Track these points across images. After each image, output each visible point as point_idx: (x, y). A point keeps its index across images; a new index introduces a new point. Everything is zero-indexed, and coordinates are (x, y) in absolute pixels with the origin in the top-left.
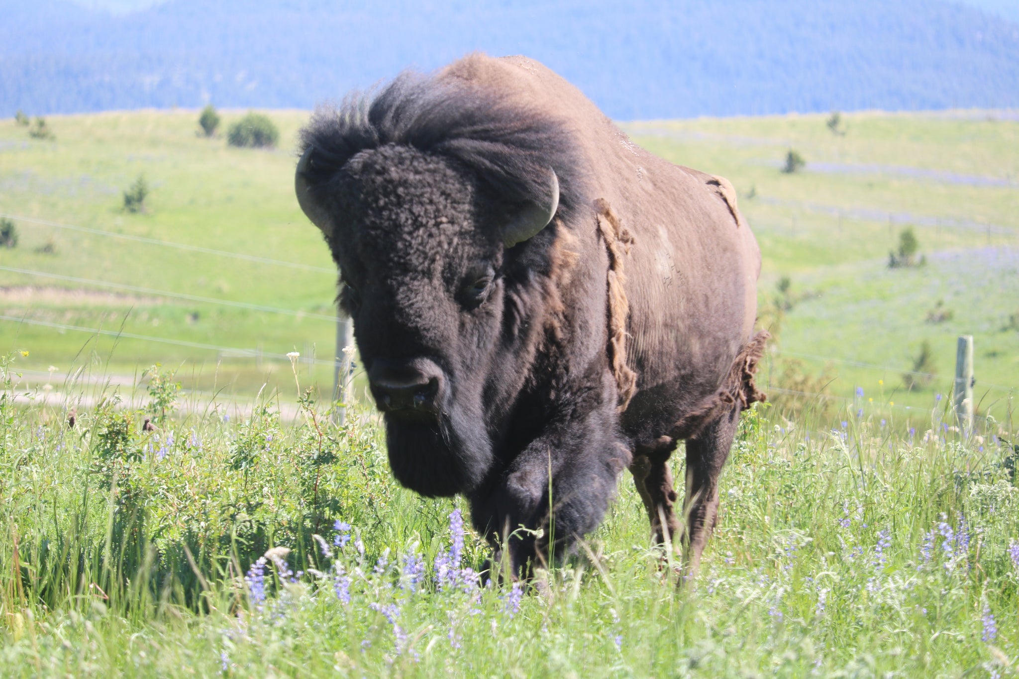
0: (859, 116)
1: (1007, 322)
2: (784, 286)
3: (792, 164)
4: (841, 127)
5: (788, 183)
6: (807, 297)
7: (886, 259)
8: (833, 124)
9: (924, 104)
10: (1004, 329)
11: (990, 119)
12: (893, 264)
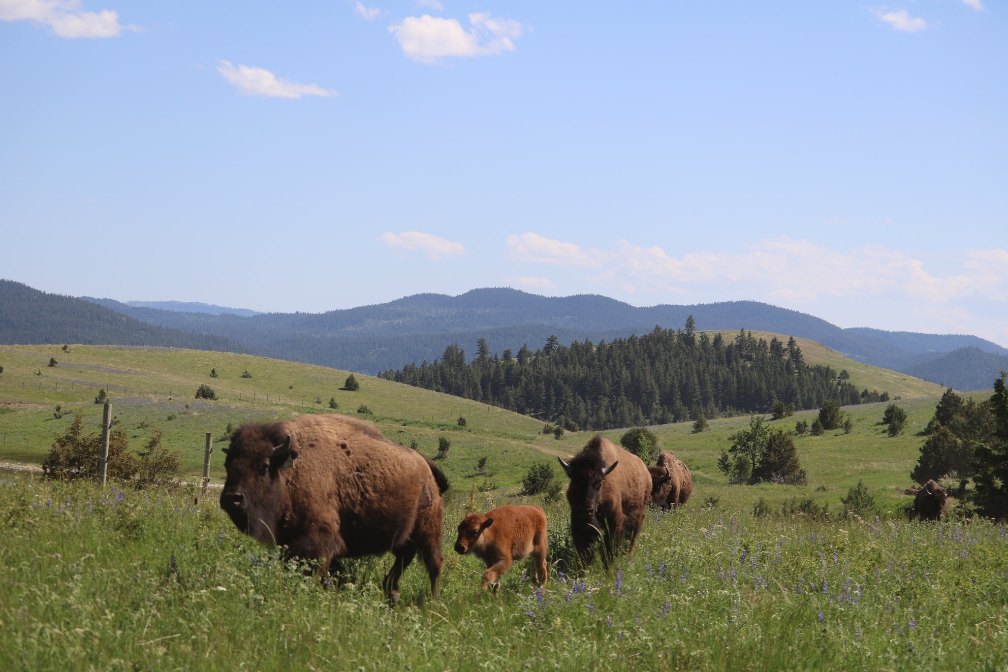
0: (73, 346)
1: (140, 425)
2: (58, 409)
3: (52, 363)
4: (68, 350)
5: (51, 369)
6: (66, 413)
7: (95, 400)
8: (65, 348)
9: (85, 342)
10: (139, 428)
11: (120, 348)
12: (97, 402)
